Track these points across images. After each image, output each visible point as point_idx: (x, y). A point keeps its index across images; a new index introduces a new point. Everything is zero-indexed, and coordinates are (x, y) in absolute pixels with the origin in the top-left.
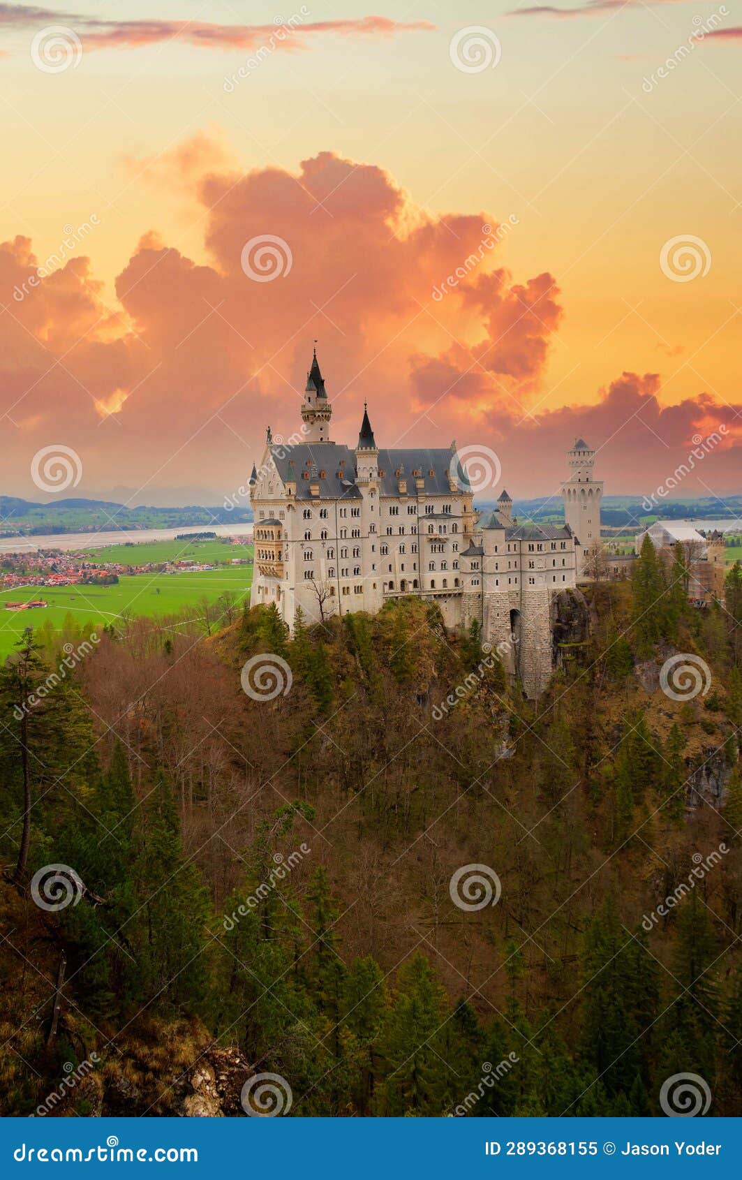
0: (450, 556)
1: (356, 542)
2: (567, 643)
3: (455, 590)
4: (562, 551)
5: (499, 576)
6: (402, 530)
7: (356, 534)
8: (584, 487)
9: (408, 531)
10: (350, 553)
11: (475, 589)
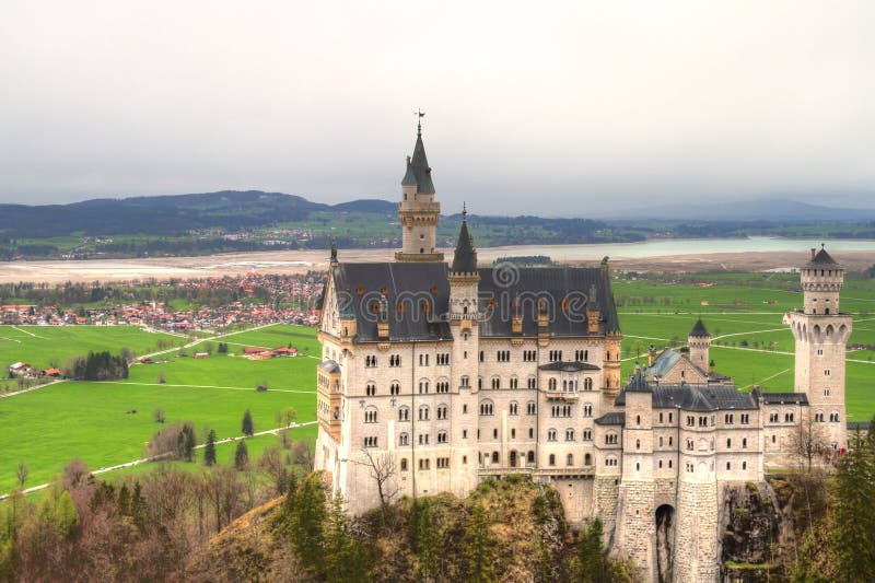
0: (580, 422)
1: (443, 399)
2: (739, 562)
3: (583, 470)
4: (743, 426)
5: (640, 458)
6: (514, 384)
7: (443, 388)
8: (819, 322)
9: (523, 383)
10: (433, 414)
11: (611, 471)
